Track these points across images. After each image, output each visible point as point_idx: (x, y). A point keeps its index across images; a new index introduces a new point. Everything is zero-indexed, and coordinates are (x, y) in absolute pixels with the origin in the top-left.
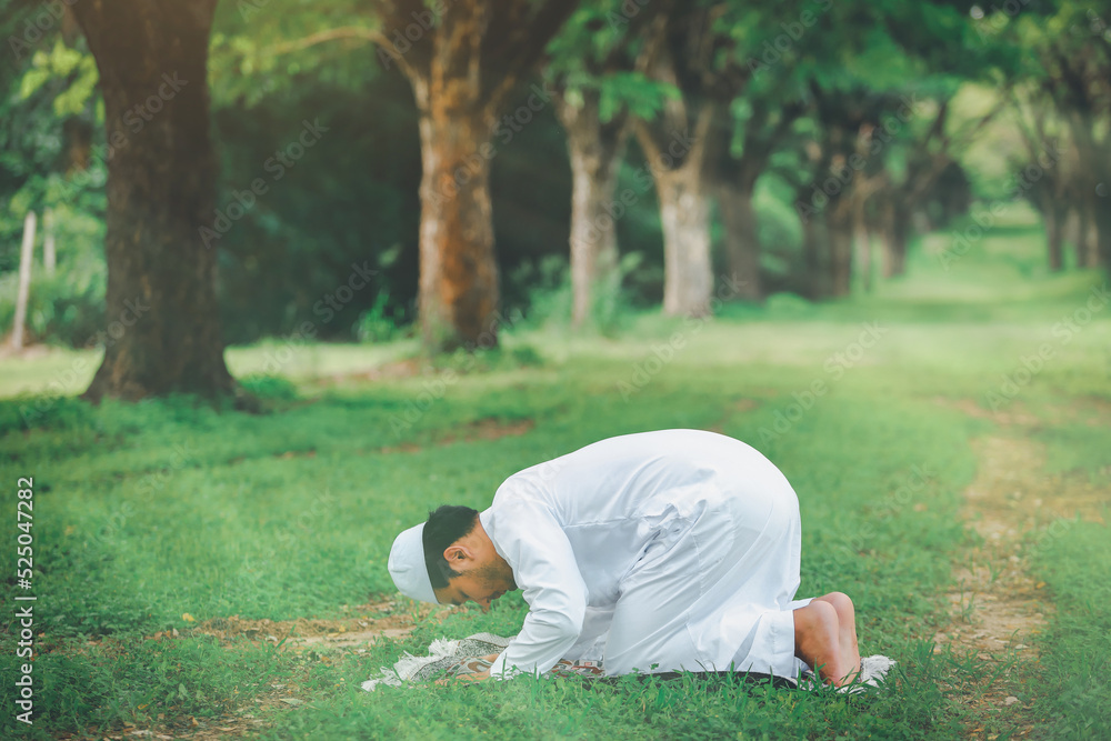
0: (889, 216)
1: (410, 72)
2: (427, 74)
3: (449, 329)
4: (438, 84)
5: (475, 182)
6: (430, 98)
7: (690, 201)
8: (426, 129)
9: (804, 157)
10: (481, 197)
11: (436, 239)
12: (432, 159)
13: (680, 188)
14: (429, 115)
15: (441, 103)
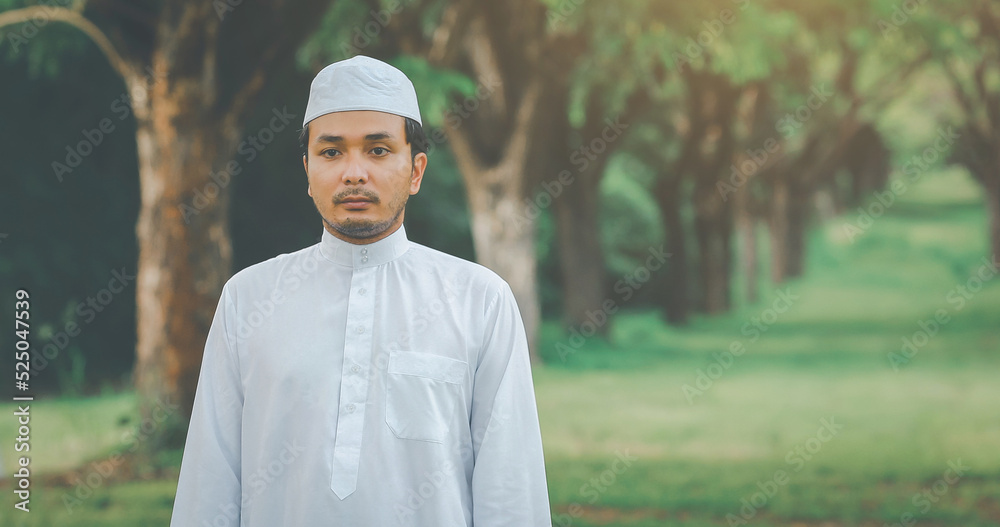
0: (781, 199)
1: (124, 68)
4: (161, 86)
5: (211, 216)
6: (150, 103)
7: (509, 208)
8: (145, 145)
9: (667, 131)
10: (218, 234)
11: (158, 293)
12: (153, 186)
13: (497, 191)
14: (149, 125)
15: (165, 110)
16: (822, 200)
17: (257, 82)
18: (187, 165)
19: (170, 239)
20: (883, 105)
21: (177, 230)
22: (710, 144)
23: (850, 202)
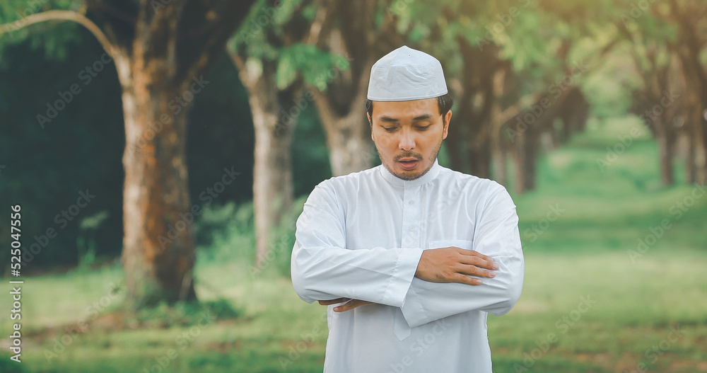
1: (114, 52)
2: (130, 54)
3: (152, 285)
4: (139, 63)
5: (174, 151)
6: (132, 76)
7: (355, 145)
8: (128, 103)
10: (178, 163)
11: (138, 203)
12: (134, 131)
13: (347, 133)
14: (131, 90)
15: (142, 80)
16: (546, 139)
17: (203, 60)
18: (157, 117)
19: (146, 166)
20: (586, 74)
21: (151, 161)
22: (478, 101)
23: (562, 140)
